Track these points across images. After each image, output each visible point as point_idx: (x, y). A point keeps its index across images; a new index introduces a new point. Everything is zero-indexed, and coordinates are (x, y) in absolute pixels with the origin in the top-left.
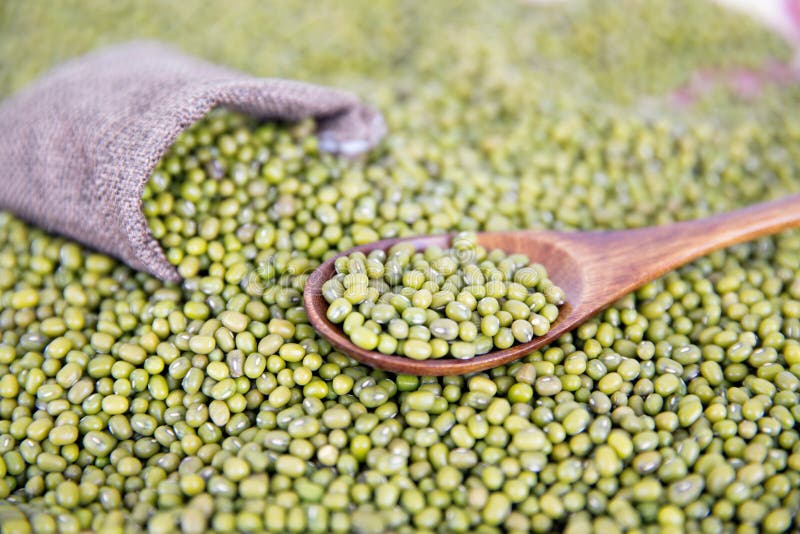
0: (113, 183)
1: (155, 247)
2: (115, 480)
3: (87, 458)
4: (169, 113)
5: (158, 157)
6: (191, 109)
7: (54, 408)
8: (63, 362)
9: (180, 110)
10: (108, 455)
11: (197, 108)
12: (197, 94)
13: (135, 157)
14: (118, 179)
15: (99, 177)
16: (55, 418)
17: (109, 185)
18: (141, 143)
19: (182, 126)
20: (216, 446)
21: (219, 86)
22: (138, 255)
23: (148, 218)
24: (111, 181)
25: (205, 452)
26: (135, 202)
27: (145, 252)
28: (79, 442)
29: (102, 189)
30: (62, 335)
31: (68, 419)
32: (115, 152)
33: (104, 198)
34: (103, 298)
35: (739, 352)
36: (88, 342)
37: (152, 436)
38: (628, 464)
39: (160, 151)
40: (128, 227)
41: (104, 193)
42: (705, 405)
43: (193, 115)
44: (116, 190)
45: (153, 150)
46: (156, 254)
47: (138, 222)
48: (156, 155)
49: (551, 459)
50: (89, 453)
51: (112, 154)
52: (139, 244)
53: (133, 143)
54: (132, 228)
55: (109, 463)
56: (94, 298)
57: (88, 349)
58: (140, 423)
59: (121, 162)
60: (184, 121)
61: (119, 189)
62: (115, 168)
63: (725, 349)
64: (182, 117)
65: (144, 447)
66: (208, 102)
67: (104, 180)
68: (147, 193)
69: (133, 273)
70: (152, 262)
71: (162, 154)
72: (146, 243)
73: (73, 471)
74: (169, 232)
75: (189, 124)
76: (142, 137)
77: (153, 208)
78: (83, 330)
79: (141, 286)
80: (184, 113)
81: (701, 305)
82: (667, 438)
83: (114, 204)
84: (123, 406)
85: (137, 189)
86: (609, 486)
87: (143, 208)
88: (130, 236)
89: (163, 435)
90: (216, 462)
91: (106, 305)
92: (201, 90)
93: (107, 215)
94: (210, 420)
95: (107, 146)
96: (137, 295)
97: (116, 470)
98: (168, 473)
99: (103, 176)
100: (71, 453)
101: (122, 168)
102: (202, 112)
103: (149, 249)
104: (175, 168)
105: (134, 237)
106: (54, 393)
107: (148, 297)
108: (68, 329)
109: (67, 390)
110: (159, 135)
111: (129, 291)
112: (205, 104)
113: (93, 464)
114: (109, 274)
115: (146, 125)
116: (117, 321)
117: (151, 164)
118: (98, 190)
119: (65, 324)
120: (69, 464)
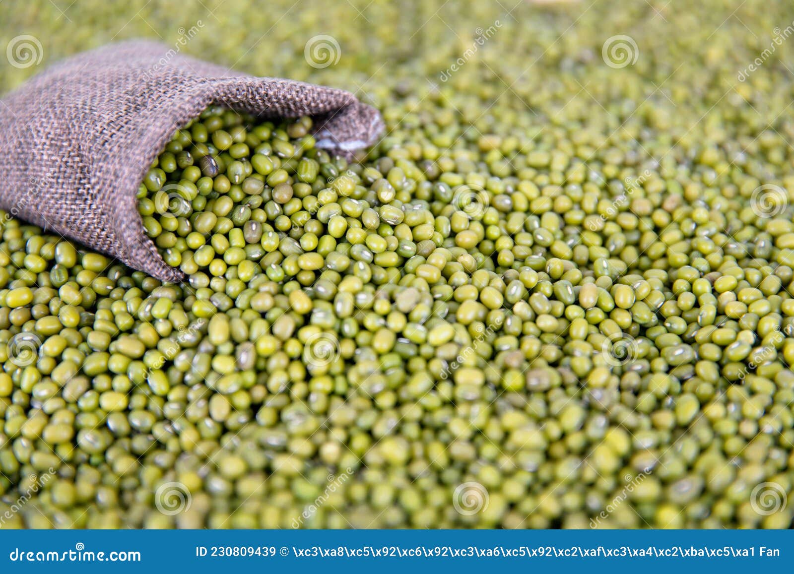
0: (108, 182)
1: (150, 246)
2: (111, 479)
3: (82, 456)
4: (165, 111)
5: (154, 156)
6: (188, 107)
7: (49, 406)
8: (58, 360)
9: (176, 108)
10: (104, 453)
11: (194, 107)
12: (194, 92)
13: (131, 155)
14: (113, 178)
15: (95, 176)
16: (50, 416)
17: (104, 184)
18: (137, 141)
19: (179, 124)
20: (214, 444)
21: (215, 84)
22: (133, 254)
23: (143, 216)
24: (106, 179)
25: (202, 449)
26: (130, 200)
27: (140, 251)
28: (74, 441)
29: (98, 187)
30: (58, 333)
31: (63, 417)
32: (111, 150)
33: (100, 196)
34: (99, 297)
35: (737, 351)
36: (84, 340)
37: (150, 432)
38: (625, 461)
39: (156, 149)
40: (124, 226)
41: (99, 191)
42: (703, 404)
43: (189, 113)
44: (111, 189)
45: (149, 149)
46: (151, 253)
47: (133, 221)
48: (152, 154)
49: (548, 457)
50: (84, 451)
51: (107, 152)
52: (133, 243)
53: (129, 141)
54: (127, 227)
55: (105, 461)
56: (89, 297)
57: (83, 347)
58: (138, 419)
59: (117, 161)
60: (181, 119)
61: (115, 187)
62: (111, 167)
63: (723, 347)
64: (178, 115)
65: (140, 443)
66: (204, 101)
67: (99, 178)
68: (143, 192)
69: (128, 272)
70: (148, 262)
71: (158, 153)
72: (142, 241)
73: (67, 470)
74: (164, 231)
75: (185, 123)
76: (137, 135)
77: (148, 207)
78: (78, 328)
79: (137, 285)
80: (181, 112)
81: (697, 305)
82: (665, 436)
83: (109, 203)
84: (120, 402)
85: (132, 188)
86: (607, 483)
87: (138, 205)
88: (125, 235)
89: (161, 432)
90: (213, 459)
91: (103, 303)
92: (197, 88)
93: (103, 214)
94: (209, 415)
95: (103, 145)
96: (133, 292)
97: (111, 468)
98: (164, 471)
99: (98, 174)
100: (66, 452)
101: (117, 166)
102: (198, 111)
103: (145, 248)
104: (171, 166)
105: (129, 236)
106: (50, 391)
107: (145, 294)
108: (64, 327)
109: (61, 389)
110: (155, 133)
111: (126, 289)
112: (201, 102)
113: (88, 462)
114: (105, 273)
115: (142, 123)
116: (113, 320)
117: (147, 162)
118: (93, 188)
119: (60, 322)
120: (63, 463)
